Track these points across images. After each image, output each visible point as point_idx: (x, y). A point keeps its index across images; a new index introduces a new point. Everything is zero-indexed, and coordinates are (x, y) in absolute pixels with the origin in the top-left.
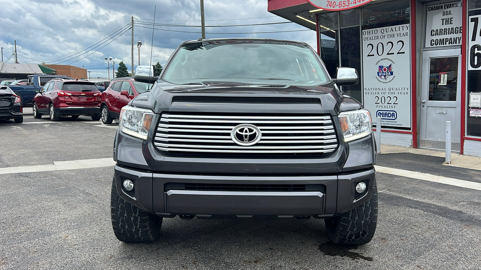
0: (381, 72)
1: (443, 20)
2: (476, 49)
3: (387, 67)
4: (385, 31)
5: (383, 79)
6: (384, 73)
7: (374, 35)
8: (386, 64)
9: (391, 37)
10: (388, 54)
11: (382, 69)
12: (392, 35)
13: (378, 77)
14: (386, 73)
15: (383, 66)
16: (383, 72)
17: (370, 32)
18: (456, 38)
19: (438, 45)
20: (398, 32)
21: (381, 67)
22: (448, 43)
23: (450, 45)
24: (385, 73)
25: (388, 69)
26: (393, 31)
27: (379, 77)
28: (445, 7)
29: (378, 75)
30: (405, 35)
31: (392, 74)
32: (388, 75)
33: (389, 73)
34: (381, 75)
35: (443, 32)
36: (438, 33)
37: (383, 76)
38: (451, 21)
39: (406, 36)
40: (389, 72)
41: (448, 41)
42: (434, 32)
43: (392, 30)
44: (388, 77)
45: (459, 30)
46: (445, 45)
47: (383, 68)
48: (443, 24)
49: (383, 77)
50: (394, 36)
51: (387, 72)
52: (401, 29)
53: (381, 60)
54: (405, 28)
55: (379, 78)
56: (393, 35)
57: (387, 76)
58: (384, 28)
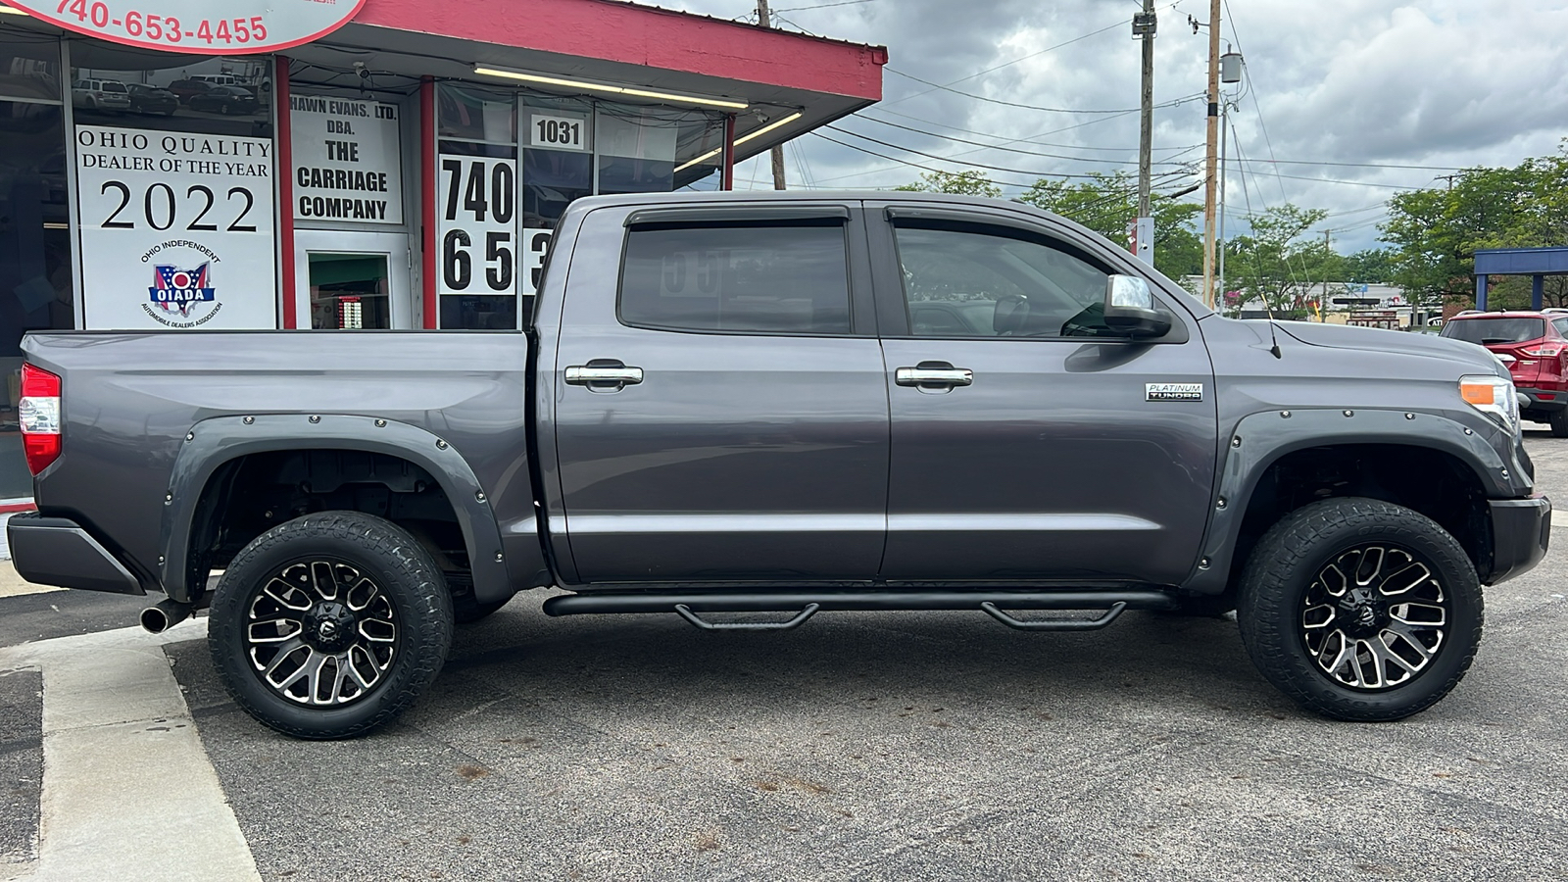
0: (166, 288)
1: (330, 144)
2: (457, 241)
3: (189, 273)
4: (180, 144)
5: (176, 313)
6: (178, 292)
7: (131, 152)
8: (185, 261)
9: (204, 170)
10: (192, 227)
11: (171, 278)
12: (208, 163)
13: (151, 305)
14: (186, 292)
15: (171, 269)
16: (174, 290)
17: (112, 140)
18: (373, 202)
19: (324, 217)
20: (232, 160)
21: (164, 272)
22: (351, 213)
23: (359, 219)
24: (183, 291)
25: (192, 278)
26: (210, 152)
27: (157, 305)
28: (332, 107)
29: (154, 298)
30: (257, 173)
31: (209, 295)
32: (193, 299)
33: (199, 294)
34: (167, 300)
35: (334, 179)
36: (318, 179)
37: (173, 300)
38: (354, 152)
39: (260, 175)
40: (199, 291)
41: (350, 208)
42: (307, 174)
43: (209, 148)
44: (193, 306)
45: (377, 180)
46: (342, 219)
47: (173, 273)
48: (331, 158)
49: (173, 306)
50: (217, 171)
51: (189, 288)
52: (242, 149)
53: (165, 245)
54: (256, 150)
55: (159, 311)
56: (211, 165)
57: (189, 304)
58: (178, 136)
